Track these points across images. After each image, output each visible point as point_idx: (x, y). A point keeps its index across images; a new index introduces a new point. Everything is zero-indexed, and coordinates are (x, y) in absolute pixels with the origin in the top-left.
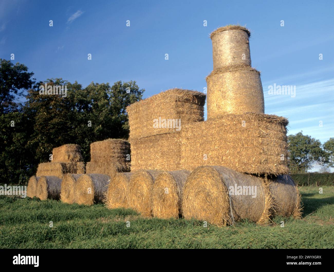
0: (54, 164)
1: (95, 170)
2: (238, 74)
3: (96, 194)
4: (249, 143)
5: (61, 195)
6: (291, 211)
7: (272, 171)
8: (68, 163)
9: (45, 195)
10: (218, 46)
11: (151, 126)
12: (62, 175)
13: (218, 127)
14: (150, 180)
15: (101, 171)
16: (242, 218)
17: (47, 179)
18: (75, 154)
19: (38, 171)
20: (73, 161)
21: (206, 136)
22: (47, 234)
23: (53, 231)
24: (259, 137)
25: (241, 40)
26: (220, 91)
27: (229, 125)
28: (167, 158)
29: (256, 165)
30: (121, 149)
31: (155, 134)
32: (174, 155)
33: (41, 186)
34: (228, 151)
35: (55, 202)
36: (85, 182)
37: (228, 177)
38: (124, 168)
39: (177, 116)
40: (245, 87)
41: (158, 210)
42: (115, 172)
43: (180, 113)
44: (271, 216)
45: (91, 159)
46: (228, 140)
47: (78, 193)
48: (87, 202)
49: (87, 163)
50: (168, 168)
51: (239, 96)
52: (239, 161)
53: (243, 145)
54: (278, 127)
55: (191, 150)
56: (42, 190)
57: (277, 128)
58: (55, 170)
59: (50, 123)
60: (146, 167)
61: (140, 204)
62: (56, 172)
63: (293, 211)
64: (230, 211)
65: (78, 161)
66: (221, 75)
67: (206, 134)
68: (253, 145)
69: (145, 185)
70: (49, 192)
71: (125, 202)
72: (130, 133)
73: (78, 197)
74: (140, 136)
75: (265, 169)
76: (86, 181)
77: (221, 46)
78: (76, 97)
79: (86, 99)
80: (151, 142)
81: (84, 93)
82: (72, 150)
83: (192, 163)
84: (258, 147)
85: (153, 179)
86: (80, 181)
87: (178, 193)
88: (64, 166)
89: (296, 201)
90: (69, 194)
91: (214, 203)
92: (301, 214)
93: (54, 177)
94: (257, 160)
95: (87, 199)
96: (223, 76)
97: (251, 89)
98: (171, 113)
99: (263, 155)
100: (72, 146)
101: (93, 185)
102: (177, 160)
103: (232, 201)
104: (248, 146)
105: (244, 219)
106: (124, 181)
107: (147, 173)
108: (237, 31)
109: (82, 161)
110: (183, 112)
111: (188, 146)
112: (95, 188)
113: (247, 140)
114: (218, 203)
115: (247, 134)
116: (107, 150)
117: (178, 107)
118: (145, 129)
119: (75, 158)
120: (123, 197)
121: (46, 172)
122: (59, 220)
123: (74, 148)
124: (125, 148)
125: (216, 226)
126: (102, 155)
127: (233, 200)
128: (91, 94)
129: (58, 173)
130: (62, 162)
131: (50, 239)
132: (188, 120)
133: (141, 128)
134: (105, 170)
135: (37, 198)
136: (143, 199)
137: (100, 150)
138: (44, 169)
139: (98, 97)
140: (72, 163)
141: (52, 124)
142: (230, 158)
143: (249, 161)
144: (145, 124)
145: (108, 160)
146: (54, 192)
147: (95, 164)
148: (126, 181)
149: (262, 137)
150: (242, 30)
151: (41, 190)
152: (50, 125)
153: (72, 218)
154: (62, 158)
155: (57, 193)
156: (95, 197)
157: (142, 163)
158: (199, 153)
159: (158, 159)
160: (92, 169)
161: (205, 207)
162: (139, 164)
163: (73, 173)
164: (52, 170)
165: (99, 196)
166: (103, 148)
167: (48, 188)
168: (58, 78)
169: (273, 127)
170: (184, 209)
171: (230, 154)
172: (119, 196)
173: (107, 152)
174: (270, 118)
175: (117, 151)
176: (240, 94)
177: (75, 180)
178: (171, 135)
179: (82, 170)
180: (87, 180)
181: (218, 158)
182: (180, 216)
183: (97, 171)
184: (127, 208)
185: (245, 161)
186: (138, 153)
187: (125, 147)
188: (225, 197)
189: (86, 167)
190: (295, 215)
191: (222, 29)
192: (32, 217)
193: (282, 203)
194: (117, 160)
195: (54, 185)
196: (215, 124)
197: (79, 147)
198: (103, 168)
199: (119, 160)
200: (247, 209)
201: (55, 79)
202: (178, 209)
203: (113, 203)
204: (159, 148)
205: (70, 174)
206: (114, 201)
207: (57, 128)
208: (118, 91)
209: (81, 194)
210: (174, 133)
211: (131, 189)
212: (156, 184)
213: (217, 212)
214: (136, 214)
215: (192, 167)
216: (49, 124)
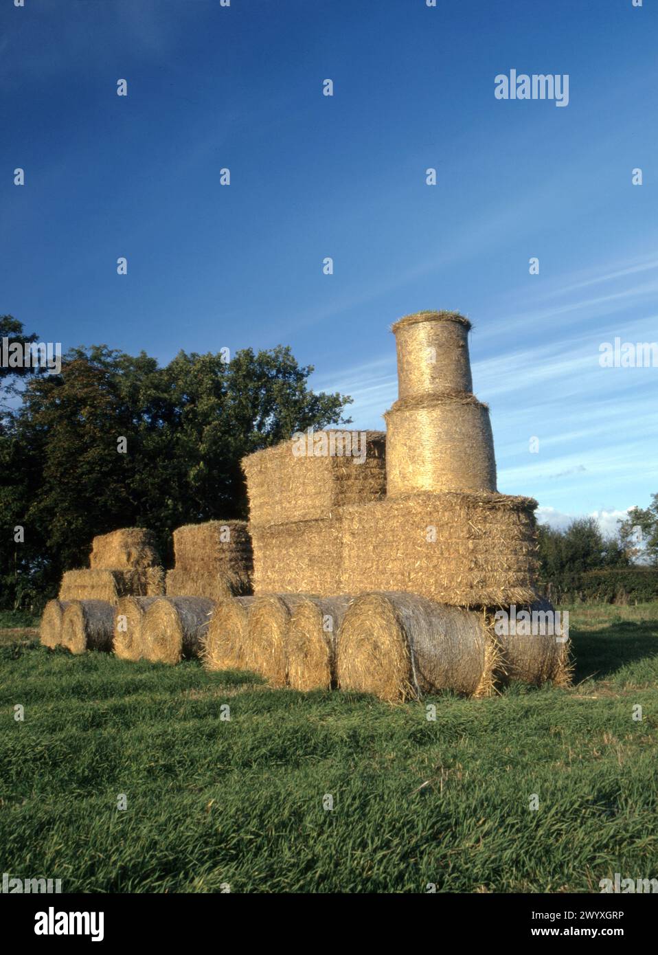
0: (98, 574)
1: (184, 587)
2: (438, 413)
3: (187, 640)
4: (452, 551)
5: (114, 641)
6: (548, 671)
7: (494, 601)
8: (128, 569)
9: (81, 641)
10: (404, 351)
11: (289, 502)
12: (115, 598)
13: (403, 516)
14: (284, 615)
15: (196, 591)
16: (438, 686)
17: (84, 608)
18: (143, 549)
19: (63, 587)
20: (137, 566)
21: (382, 530)
22: (94, 717)
23: (102, 713)
24: (468, 538)
25: (447, 342)
26: (406, 445)
27: (420, 513)
28: (320, 568)
29: (463, 591)
30: (236, 543)
31: (296, 519)
32: (332, 563)
33: (71, 621)
34: (419, 563)
35: (102, 656)
36: (163, 614)
37: (411, 613)
38: (244, 584)
39: (335, 486)
40: (452, 439)
41: (297, 673)
42: (224, 593)
43: (342, 479)
44: (496, 682)
45: (175, 562)
46: (419, 542)
47: (149, 639)
48: (168, 656)
49: (168, 571)
50: (321, 589)
51: (440, 457)
52: (436, 581)
53: (442, 554)
54: (510, 516)
55: (358, 556)
56: (73, 631)
57: (509, 518)
58: (99, 586)
59: (81, 459)
60: (282, 586)
61: (268, 662)
62: (101, 591)
63: (552, 672)
64: (411, 676)
65: (148, 564)
66: (408, 414)
67: (384, 528)
68: (459, 553)
69: (275, 625)
70: (88, 636)
71: (240, 657)
72: (251, 514)
73: (151, 646)
74: (269, 521)
75: (480, 597)
76: (166, 614)
77: (410, 353)
78: (142, 393)
79: (167, 396)
80: (290, 535)
81: (162, 380)
82: (136, 540)
83: (361, 582)
84: (466, 558)
85: (289, 613)
86: (153, 612)
87: (328, 642)
88: (118, 576)
89: (558, 653)
90: (131, 641)
91: (385, 662)
92: (569, 678)
93: (99, 601)
94: (465, 581)
95: (167, 651)
96: (411, 416)
97: (463, 441)
98: (324, 480)
99: (475, 572)
100: (134, 534)
101: (179, 622)
102: (337, 574)
103: (415, 657)
104: (449, 554)
105: (443, 689)
106: (237, 614)
107: (279, 602)
108: (440, 323)
109: (158, 565)
110: (349, 477)
111: (353, 549)
112: (184, 628)
113: (448, 544)
114: (390, 662)
115: (448, 532)
116: (207, 546)
117: (337, 466)
118: (278, 508)
119: (142, 558)
120: (237, 646)
121: (80, 591)
122: (112, 696)
123: (139, 536)
124: (246, 541)
125: (387, 702)
126: (197, 555)
127: (417, 656)
128: (180, 383)
129: (107, 594)
130: (113, 569)
131: (99, 726)
132: (360, 492)
133: (271, 506)
134: (204, 587)
135: (63, 648)
136: (271, 652)
137: (194, 544)
138: (77, 584)
139: (197, 390)
140: (137, 570)
141: (88, 463)
142: (422, 575)
143: (451, 582)
144: (277, 499)
145: (211, 567)
146: (98, 634)
147: (184, 573)
148: (242, 615)
149: (474, 539)
150: (449, 320)
151: (71, 630)
152: (82, 466)
153: (136, 690)
154: (113, 559)
155: (106, 638)
156: (184, 646)
157: (275, 576)
158: (372, 563)
159: (303, 571)
160: (178, 586)
161: (372, 668)
162: (268, 578)
163: (139, 595)
164: (93, 587)
165: (192, 644)
166: (199, 541)
167: (86, 627)
168: (97, 346)
169: (499, 517)
170: (341, 671)
171: (421, 568)
172: (230, 645)
173: (208, 551)
174: (489, 502)
175: (229, 547)
176: (442, 453)
177: (144, 610)
178: (326, 524)
179: (158, 585)
180: (167, 611)
181: (403, 575)
182: (334, 683)
183: (188, 591)
184: (244, 668)
185: (445, 582)
186: (266, 557)
187: (246, 539)
188: (402, 651)
189: (167, 580)
190: (557, 679)
191: (410, 320)
192: (63, 690)
193: (526, 658)
194: (229, 566)
195: (99, 620)
196: (397, 510)
197: (151, 534)
198: (201, 583)
199: (234, 566)
200: (447, 671)
201: (90, 349)
202: (329, 671)
203: (219, 658)
204: (305, 548)
205: (132, 597)
206: (221, 655)
207: (100, 471)
208: (244, 375)
209: (155, 640)
210: (331, 520)
211: (251, 630)
212: (294, 623)
213: (389, 678)
214: (260, 681)
215: (360, 589)
216: (81, 461)
